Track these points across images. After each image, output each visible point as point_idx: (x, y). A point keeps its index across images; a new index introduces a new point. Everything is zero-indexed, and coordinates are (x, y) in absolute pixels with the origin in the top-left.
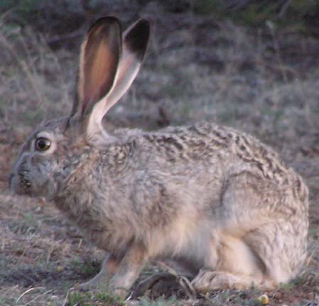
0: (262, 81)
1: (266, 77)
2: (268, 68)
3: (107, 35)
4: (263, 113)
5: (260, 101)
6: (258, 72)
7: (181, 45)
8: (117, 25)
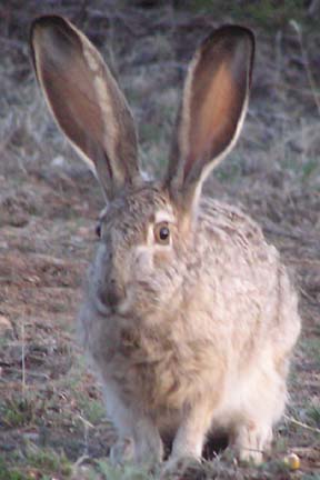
0: (282, 115)
1: (289, 109)
2: (291, 94)
3: (232, 55)
4: (284, 166)
5: (280, 146)
6: (276, 100)
7: (154, 59)
8: (249, 42)
